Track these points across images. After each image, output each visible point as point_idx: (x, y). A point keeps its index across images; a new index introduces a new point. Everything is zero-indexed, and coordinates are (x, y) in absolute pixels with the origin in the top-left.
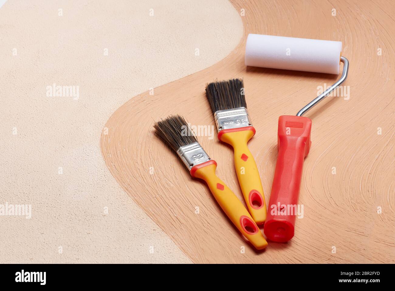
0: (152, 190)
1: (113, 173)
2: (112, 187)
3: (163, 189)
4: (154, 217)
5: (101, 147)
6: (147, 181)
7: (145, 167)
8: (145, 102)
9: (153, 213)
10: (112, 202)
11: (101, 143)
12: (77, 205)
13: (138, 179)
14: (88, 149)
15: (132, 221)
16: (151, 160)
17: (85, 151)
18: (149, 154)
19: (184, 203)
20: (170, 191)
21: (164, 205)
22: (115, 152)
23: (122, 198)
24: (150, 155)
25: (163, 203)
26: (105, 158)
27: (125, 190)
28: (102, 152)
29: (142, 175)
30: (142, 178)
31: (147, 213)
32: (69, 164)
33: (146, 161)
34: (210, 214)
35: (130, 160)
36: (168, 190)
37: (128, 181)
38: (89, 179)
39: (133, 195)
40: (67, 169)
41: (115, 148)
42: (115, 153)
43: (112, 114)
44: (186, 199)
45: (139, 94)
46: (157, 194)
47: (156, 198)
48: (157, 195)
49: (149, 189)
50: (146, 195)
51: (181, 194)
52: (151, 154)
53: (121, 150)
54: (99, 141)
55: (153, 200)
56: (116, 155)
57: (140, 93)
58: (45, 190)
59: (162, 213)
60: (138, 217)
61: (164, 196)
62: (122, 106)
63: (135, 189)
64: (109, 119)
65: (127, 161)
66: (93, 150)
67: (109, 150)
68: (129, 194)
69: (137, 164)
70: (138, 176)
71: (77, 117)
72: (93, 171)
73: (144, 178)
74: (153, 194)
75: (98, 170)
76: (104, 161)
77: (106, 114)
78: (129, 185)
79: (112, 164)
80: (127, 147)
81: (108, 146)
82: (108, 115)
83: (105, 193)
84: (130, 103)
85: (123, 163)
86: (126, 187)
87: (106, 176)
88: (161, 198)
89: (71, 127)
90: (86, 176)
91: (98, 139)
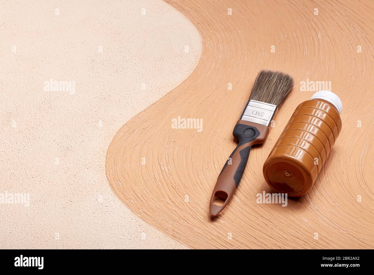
0: (204, 231)
1: (147, 221)
2: (156, 237)
3: (214, 228)
5: (115, 192)
6: (192, 223)
7: (180, 207)
8: (136, 131)
11: (113, 188)
13: (180, 222)
16: (182, 197)
18: (176, 191)
19: (248, 239)
20: (222, 227)
22: (135, 196)
24: (178, 192)
26: (129, 207)
27: (173, 237)
28: (120, 198)
29: (182, 216)
30: (183, 220)
32: (89, 221)
33: (177, 200)
34: (282, 245)
35: (159, 203)
36: (221, 229)
37: (170, 227)
38: (123, 233)
39: (185, 241)
40: (91, 227)
41: (132, 192)
42: (136, 197)
43: (106, 152)
44: (247, 234)
45: (124, 124)
46: (211, 236)
47: (213, 239)
48: (213, 237)
49: (199, 232)
51: (239, 229)
52: (178, 191)
53: (141, 192)
54: (110, 187)
55: (210, 242)
56: (139, 200)
61: (220, 235)
62: (112, 141)
63: (183, 234)
64: (106, 159)
65: (155, 204)
66: (108, 198)
67: (127, 195)
68: (180, 241)
69: (169, 205)
70: (178, 218)
71: (67, 164)
72: (123, 223)
73: (186, 220)
74: (206, 236)
75: (129, 221)
76: (130, 209)
77: (99, 153)
78: (174, 231)
79: (140, 210)
80: (146, 188)
81: (124, 191)
82: (102, 155)
83: (152, 246)
84: (120, 137)
85: (152, 207)
86: (172, 234)
87: (142, 226)
88: (219, 239)
89: (67, 177)
90: (118, 231)
91: (107, 184)
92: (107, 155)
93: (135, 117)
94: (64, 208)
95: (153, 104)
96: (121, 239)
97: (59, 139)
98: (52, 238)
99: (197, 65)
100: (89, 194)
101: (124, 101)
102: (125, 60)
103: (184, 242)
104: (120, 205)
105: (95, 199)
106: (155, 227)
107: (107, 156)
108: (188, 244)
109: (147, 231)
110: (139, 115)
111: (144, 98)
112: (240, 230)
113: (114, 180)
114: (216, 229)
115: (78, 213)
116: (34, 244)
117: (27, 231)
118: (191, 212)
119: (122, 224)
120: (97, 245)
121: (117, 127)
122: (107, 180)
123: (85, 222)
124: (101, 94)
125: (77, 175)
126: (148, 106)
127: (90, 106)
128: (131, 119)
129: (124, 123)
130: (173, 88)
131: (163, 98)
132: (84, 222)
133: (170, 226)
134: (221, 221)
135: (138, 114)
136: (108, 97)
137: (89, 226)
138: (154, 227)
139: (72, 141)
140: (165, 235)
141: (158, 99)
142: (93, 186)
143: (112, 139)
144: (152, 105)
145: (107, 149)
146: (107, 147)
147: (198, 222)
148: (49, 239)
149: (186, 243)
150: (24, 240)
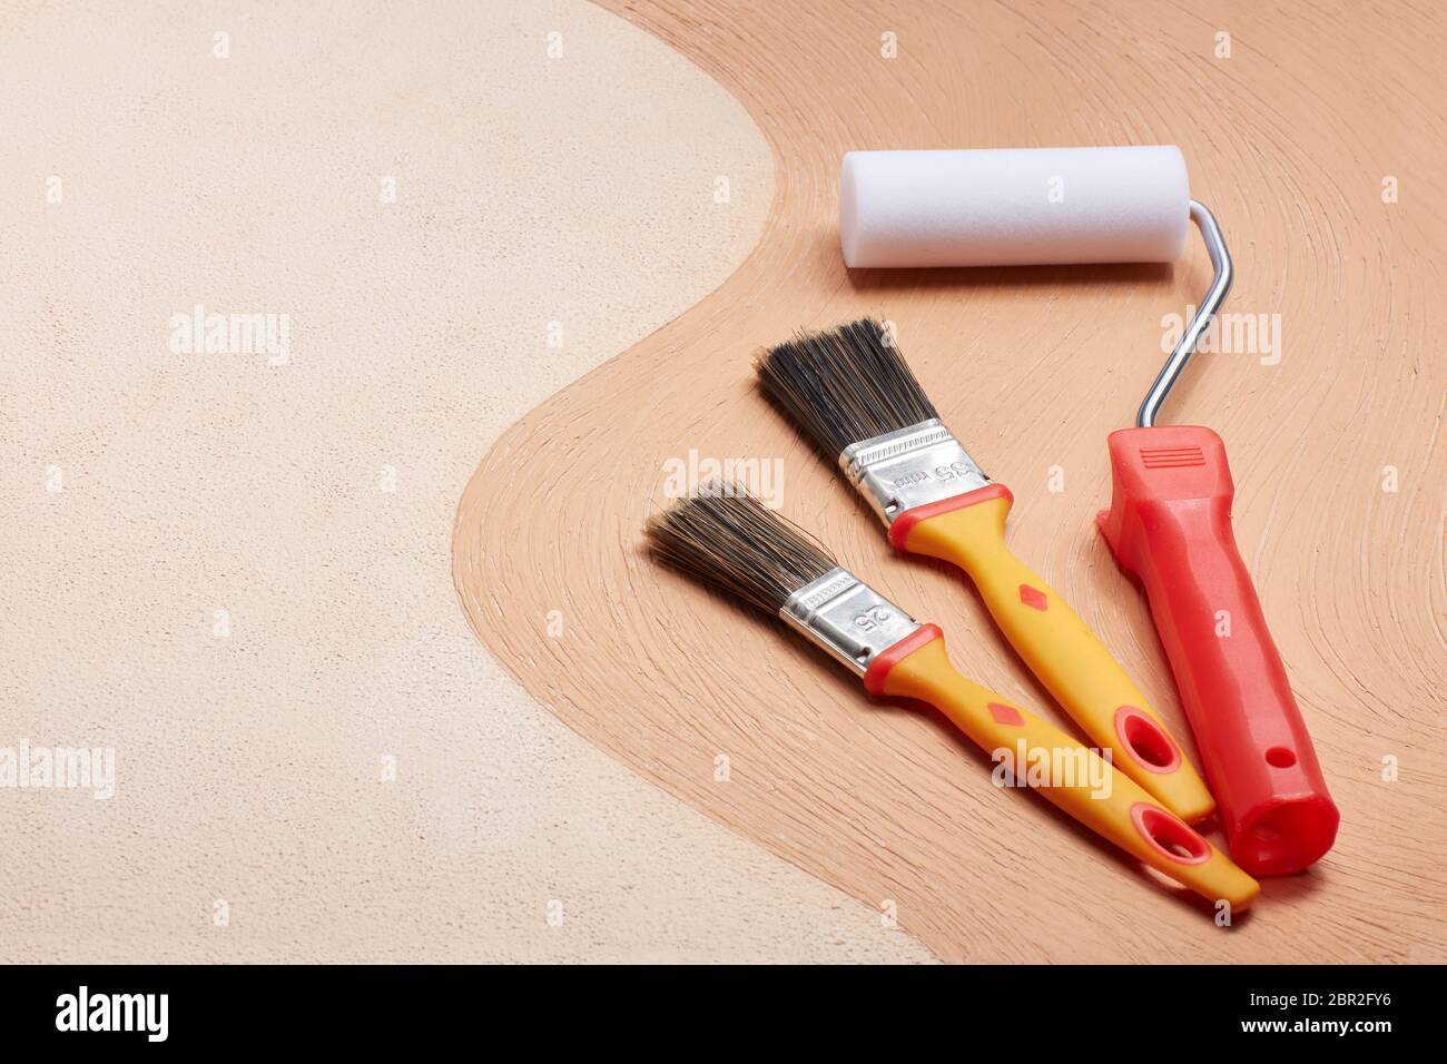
1: (575, 727)
2: (600, 777)
3: (787, 755)
4: (806, 860)
5: (479, 634)
6: (715, 736)
7: (680, 686)
8: (552, 445)
9: (797, 846)
11: (471, 619)
12: (506, 865)
13: (679, 734)
14: (438, 651)
15: (740, 890)
16: (688, 654)
18: (670, 635)
19: (890, 794)
20: (811, 755)
21: (819, 812)
22: (542, 646)
23: (657, 811)
24: (677, 639)
25: (814, 808)
26: (519, 678)
27: (654, 779)
29: (687, 716)
30: (690, 728)
31: (777, 851)
33: (674, 664)
34: (998, 816)
35: (614, 670)
36: (807, 758)
37: (646, 746)
38: (498, 761)
39: (693, 795)
40: (397, 737)
41: (533, 633)
42: (544, 649)
43: (455, 505)
44: (890, 779)
46: (776, 779)
47: (780, 791)
48: (780, 783)
49: (737, 765)
50: (738, 786)
51: (861, 762)
52: (678, 635)
55: (771, 800)
56: (552, 658)
58: (353, 828)
59: (830, 843)
60: (752, 869)
61: (802, 779)
62: (477, 472)
63: (687, 771)
64: (456, 527)
65: (603, 673)
66: (454, 650)
67: (515, 642)
68: (675, 792)
69: (645, 679)
70: (673, 721)
71: (330, 537)
72: (497, 727)
73: (697, 725)
74: (760, 779)
75: (518, 723)
76: (521, 688)
77: (434, 508)
78: (657, 759)
79: (553, 692)
80: (576, 621)
81: (506, 630)
82: (442, 513)
83: (587, 804)
84: (500, 459)
85: (591, 682)
86: (651, 769)
87: (557, 742)
88: (797, 790)
89: (329, 578)
90: (483, 753)
91: (454, 606)
92: (458, 515)
94: (318, 676)
95: (612, 361)
96: (490, 777)
97: (310, 459)
98: (274, 765)
99: (757, 243)
100: (397, 636)
101: (520, 349)
102: (530, 221)
103: (688, 795)
104: (494, 672)
105: (415, 652)
106: (600, 745)
107: (457, 520)
108: (699, 802)
109: (574, 757)
110: (564, 394)
111: (583, 342)
112: (867, 766)
113: (477, 595)
114: (792, 759)
115: (358, 693)
116: (218, 784)
117: (199, 743)
118: (713, 703)
119: (495, 731)
120: (415, 793)
121: (495, 427)
122: (454, 595)
123: (379, 721)
124: (448, 324)
125: (361, 575)
126: (595, 366)
127: (413, 358)
129: (517, 417)
130: (676, 313)
132: (375, 722)
133: (646, 744)
135: (562, 391)
136: (469, 334)
137: (391, 734)
138: (596, 745)
139: (350, 468)
140: (630, 772)
141: (629, 346)
142: (409, 610)
143: (475, 467)
145: (460, 496)
146: (459, 491)
147: (734, 734)
148: (266, 770)
149: (693, 799)
150: (187, 768)
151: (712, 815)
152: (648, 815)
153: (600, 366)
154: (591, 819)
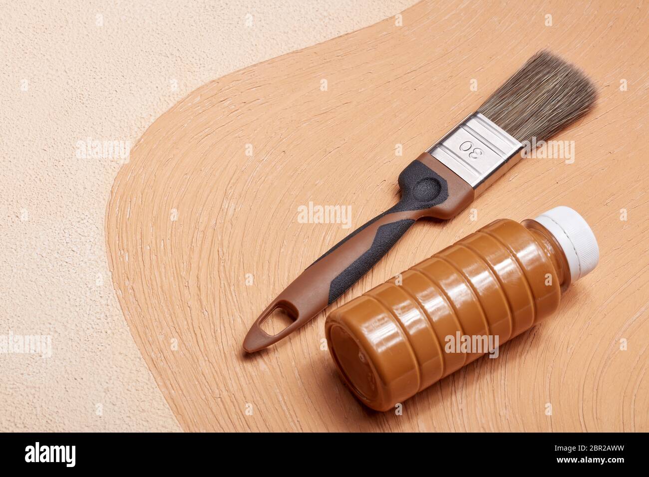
0: (215, 374)
1: (126, 312)
2: (120, 354)
3: (240, 375)
6: (205, 346)
7: (204, 303)
8: (226, 103)
10: (117, 398)
11: (108, 216)
12: (31, 397)
14: (76, 232)
16: (222, 282)
17: (67, 235)
18: (219, 264)
20: (255, 378)
22: (139, 247)
23: (140, 388)
24: (222, 268)
27: (151, 365)
28: (108, 243)
29: (196, 325)
30: (193, 334)
32: (25, 271)
33: (209, 286)
35: (172, 278)
36: (251, 381)
38: (68, 322)
40: (19, 285)
41: (139, 237)
42: (139, 250)
43: (144, 130)
46: (224, 390)
47: (221, 399)
48: (225, 393)
49: (206, 372)
50: (198, 386)
52: (224, 266)
53: (154, 242)
54: (104, 211)
55: (212, 404)
56: (140, 258)
57: (218, 76)
61: (239, 395)
62: (170, 110)
63: (174, 366)
64: (136, 146)
65: (164, 278)
66: (86, 234)
67: (125, 239)
68: (159, 379)
69: (186, 291)
70: (186, 327)
71: (59, 130)
72: (80, 298)
73: (199, 336)
74: (214, 387)
75: (93, 299)
76: (110, 274)
77: (130, 128)
78: (161, 352)
79: (127, 282)
80: (169, 236)
81: (124, 229)
82: (134, 134)
83: (102, 370)
84: (190, 104)
85: (154, 283)
86: (153, 355)
87: (109, 319)
88: (232, 402)
89: (41, 160)
90: (62, 313)
91: (103, 202)
92: (142, 137)
93: (245, 68)
95: (297, 52)
96: (56, 332)
97: (77, 70)
100: (59, 213)
103: (165, 384)
104: (100, 257)
105: (63, 228)
106: (134, 330)
107: (139, 141)
108: (169, 391)
109: (113, 333)
110: (254, 68)
111: (288, 33)
112: (284, 399)
113: (122, 198)
114: (242, 379)
115: (14, 247)
118: (217, 322)
119: (78, 299)
121: (199, 80)
123: (15, 271)
125: (62, 163)
126: (285, 53)
127: (178, 15)
128: (234, 72)
129: (215, 77)
131: (323, 43)
132: (12, 270)
133: (161, 338)
134: (262, 364)
135: (255, 65)
137: (16, 282)
138: (131, 330)
139: (97, 84)
140: (140, 355)
141: (313, 44)
142: (75, 196)
143: (171, 105)
144: (293, 52)
145: (150, 124)
146: (153, 120)
147: (217, 348)
151: (172, 403)
152: (133, 390)
153: (288, 54)
154: (98, 381)
